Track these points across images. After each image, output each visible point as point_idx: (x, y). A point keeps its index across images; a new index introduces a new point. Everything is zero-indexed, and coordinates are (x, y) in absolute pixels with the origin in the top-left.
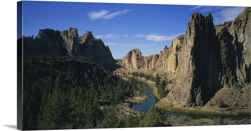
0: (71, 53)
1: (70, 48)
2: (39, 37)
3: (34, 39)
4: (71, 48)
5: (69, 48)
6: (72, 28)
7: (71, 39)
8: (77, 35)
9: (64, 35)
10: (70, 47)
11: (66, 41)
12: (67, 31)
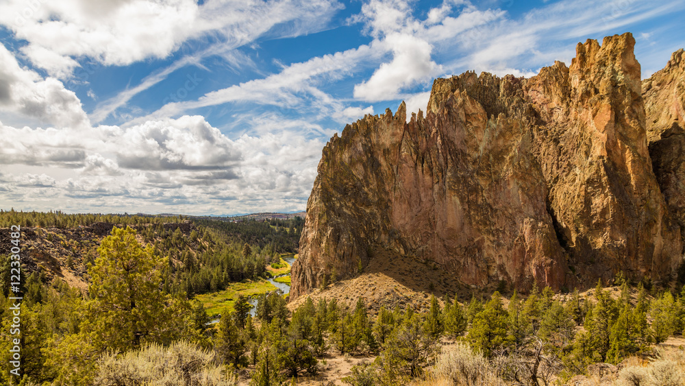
0: (600, 177)
1: (587, 154)
2: (435, 109)
3: (408, 120)
4: (598, 150)
5: (584, 148)
6: (590, 42)
7: (594, 97)
8: (633, 70)
9: (549, 91)
10: (589, 147)
11: (560, 119)
12: (562, 64)
